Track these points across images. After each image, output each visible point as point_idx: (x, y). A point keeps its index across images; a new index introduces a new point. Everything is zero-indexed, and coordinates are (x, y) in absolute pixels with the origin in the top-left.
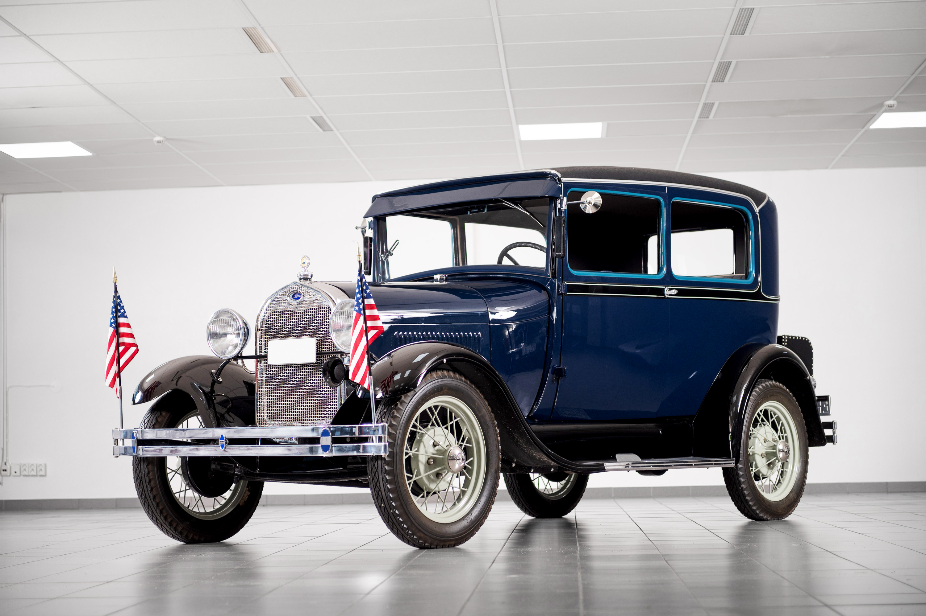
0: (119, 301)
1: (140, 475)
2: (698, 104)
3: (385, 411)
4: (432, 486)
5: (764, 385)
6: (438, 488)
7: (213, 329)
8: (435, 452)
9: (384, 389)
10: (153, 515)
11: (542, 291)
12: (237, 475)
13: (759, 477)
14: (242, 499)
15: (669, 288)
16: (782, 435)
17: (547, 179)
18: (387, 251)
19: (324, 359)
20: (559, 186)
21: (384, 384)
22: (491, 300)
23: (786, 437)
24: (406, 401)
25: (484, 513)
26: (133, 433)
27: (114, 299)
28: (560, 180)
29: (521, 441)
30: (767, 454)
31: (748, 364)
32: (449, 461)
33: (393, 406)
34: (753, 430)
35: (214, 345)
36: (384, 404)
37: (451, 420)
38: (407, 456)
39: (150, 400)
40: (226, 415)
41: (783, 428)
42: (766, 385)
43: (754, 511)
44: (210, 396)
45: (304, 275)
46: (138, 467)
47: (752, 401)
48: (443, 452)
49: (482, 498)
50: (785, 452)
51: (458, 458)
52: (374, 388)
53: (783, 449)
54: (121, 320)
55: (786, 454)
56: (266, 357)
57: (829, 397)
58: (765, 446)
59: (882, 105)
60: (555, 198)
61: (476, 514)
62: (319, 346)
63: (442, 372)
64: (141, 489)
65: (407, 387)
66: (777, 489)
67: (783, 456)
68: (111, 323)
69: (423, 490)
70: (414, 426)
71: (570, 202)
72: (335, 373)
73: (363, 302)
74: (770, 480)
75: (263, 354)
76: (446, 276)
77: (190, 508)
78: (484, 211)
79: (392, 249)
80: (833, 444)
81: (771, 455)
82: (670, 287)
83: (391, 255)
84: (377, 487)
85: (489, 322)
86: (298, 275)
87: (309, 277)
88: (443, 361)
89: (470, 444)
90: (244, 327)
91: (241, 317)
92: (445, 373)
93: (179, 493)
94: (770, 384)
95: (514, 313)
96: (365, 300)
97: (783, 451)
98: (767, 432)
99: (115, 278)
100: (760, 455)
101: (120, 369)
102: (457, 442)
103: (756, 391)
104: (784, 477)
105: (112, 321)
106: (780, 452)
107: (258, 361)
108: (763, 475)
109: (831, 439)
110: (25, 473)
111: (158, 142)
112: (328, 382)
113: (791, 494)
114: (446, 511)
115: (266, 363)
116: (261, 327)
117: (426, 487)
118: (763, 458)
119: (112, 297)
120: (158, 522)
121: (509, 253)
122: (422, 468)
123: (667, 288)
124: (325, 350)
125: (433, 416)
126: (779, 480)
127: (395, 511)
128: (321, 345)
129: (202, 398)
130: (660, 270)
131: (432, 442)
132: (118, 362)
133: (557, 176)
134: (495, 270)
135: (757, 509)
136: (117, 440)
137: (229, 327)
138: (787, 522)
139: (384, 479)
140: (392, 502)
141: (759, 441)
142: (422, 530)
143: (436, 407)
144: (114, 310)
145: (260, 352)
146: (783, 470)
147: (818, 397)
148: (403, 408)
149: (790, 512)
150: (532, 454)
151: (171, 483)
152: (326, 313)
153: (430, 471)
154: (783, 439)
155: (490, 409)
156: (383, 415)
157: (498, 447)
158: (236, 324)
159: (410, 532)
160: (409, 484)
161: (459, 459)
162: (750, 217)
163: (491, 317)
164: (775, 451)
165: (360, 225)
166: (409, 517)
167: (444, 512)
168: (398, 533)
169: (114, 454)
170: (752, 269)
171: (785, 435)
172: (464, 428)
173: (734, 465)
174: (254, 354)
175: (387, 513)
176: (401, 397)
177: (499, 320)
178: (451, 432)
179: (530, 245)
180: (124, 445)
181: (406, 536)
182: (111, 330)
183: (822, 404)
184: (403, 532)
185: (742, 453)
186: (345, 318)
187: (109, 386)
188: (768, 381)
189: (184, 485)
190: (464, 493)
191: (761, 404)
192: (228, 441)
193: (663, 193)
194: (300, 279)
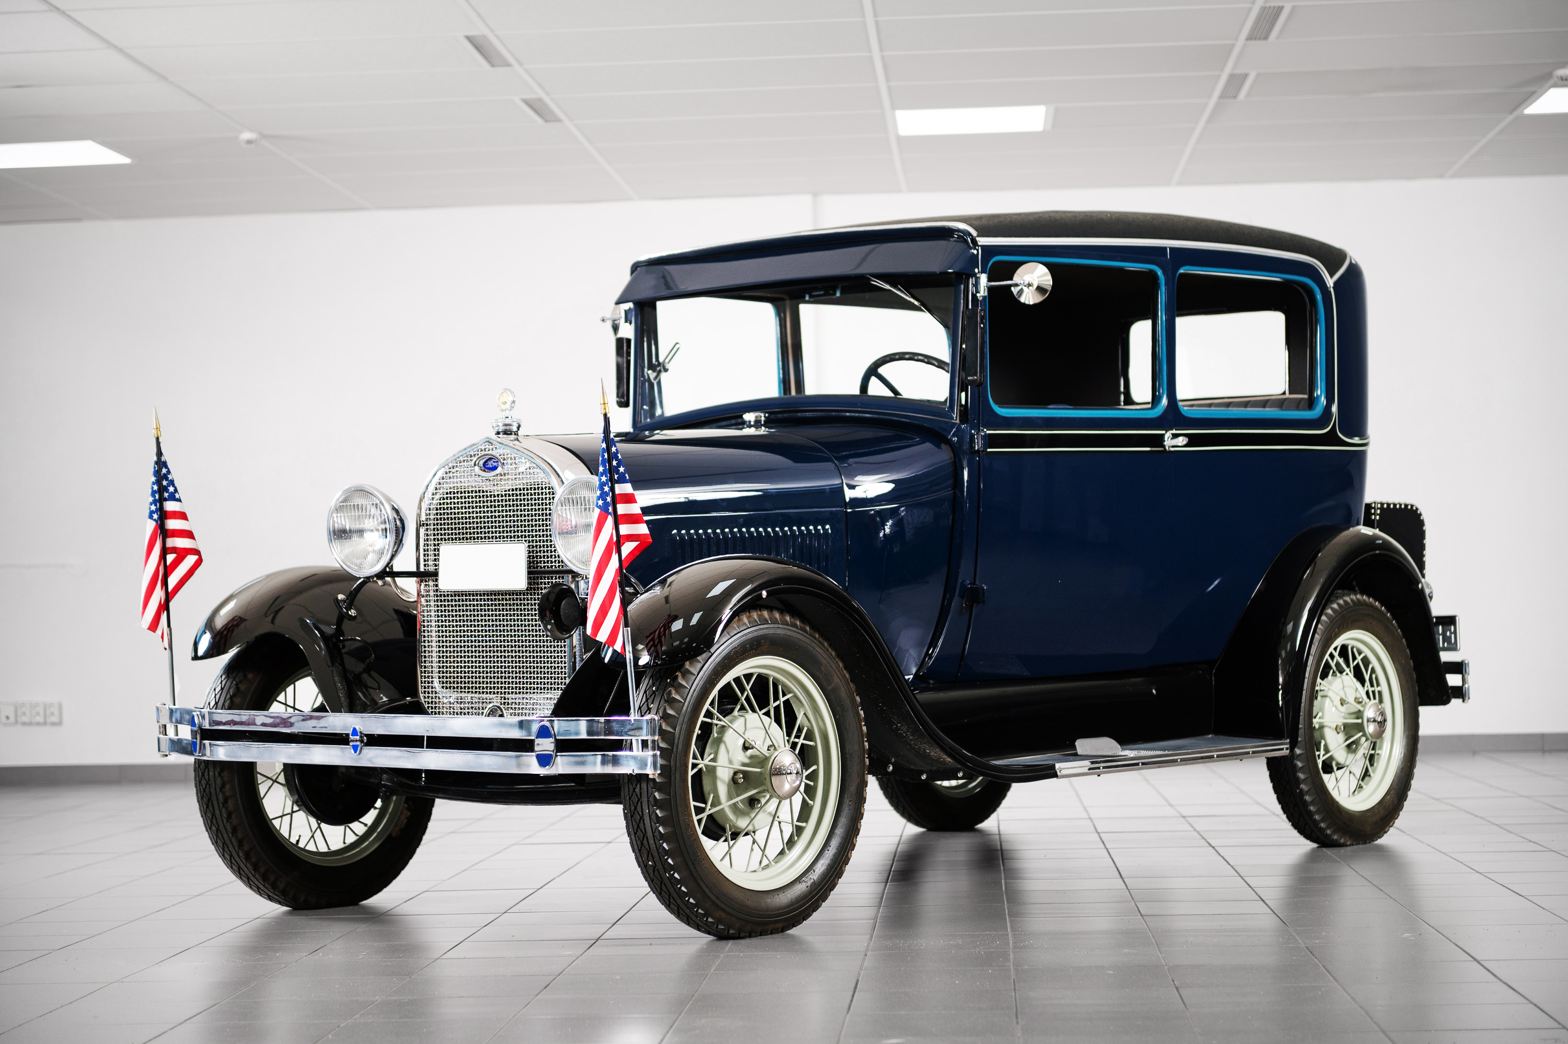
0: (164, 471)
1: (207, 790)
2: (1219, 76)
3: (654, 689)
4: (742, 823)
5: (1341, 602)
6: (753, 826)
7: (339, 522)
8: (747, 761)
9: (653, 648)
10: (233, 861)
11: (943, 445)
12: (385, 786)
13: (1332, 768)
14: (396, 825)
15: (1172, 434)
16: (1373, 689)
17: (952, 240)
18: (659, 364)
19: (541, 583)
20: (973, 253)
21: (653, 639)
22: (848, 464)
23: (1380, 693)
24: (692, 670)
25: (836, 868)
26: (193, 717)
27: (155, 467)
28: (974, 242)
29: (903, 729)
30: (1346, 726)
31: (1313, 565)
32: (773, 778)
33: (669, 681)
34: (1320, 684)
35: (341, 551)
36: (652, 676)
37: (776, 698)
38: (695, 770)
39: (224, 651)
40: (365, 676)
41: (1374, 676)
42: (1345, 601)
43: (1322, 830)
44: (333, 643)
45: (506, 425)
46: (203, 775)
47: (1320, 634)
48: (761, 761)
49: (833, 840)
50: (1378, 722)
51: (789, 771)
52: (634, 646)
53: (1374, 718)
54: (170, 506)
55: (1380, 727)
56: (435, 574)
57: (1457, 618)
58: (1342, 713)
59: (1549, 76)
60: (966, 274)
61: (822, 870)
62: (533, 558)
63: (759, 613)
64: (209, 815)
65: (694, 645)
66: (1362, 787)
67: (1375, 730)
68: (152, 513)
69: (724, 830)
70: (709, 714)
71: (993, 283)
72: (562, 613)
73: (612, 489)
74: (1350, 772)
75: (432, 569)
76: (767, 415)
77: (301, 845)
78: (835, 294)
79: (667, 361)
80: (1463, 701)
81: (1352, 730)
82: (1174, 432)
83: (666, 370)
84: (639, 830)
85: (846, 505)
86: (494, 425)
87: (514, 429)
88: (761, 594)
89: (811, 741)
90: (395, 519)
91: (389, 500)
92: (766, 614)
93: (280, 819)
94: (1352, 600)
95: (891, 486)
96: (617, 486)
97: (1374, 721)
98: (1345, 684)
99: (157, 428)
100: (1333, 729)
101: (169, 596)
102: (787, 738)
103: (1327, 615)
104: (1375, 764)
105: (153, 508)
106: (1369, 723)
107: (422, 581)
108: (1338, 764)
109: (1459, 693)
110: (25, 719)
111: (249, 142)
112: (549, 631)
113: (1389, 797)
114: (767, 866)
115: (437, 586)
116: (427, 519)
117: (730, 825)
118: (1338, 733)
119: (153, 463)
120: (242, 873)
121: (882, 370)
122: (722, 790)
123: (1168, 435)
124: (544, 567)
125: (742, 694)
126: (1367, 770)
127: (674, 873)
128: (537, 556)
129: (319, 647)
130: (1155, 401)
131: (742, 741)
132: (165, 584)
133: (970, 234)
134: (855, 405)
135: (1328, 827)
136: (165, 726)
137: (368, 517)
138: (1381, 849)
139: (653, 816)
140: (668, 859)
141: (1332, 704)
142: (723, 906)
143: (748, 677)
144: (156, 488)
145: (425, 565)
146: (1373, 752)
147: (1437, 618)
148: (687, 682)
149: (1387, 829)
150: (925, 750)
151: (264, 801)
152: (546, 498)
153: (738, 796)
154: (1375, 698)
155: (847, 676)
156: (650, 696)
157: (861, 745)
158: (381, 514)
159: (700, 911)
160: (699, 821)
161: (791, 773)
162: (1319, 297)
163: (849, 494)
164: (1359, 721)
165: (608, 315)
166: (699, 884)
167: (763, 869)
168: (679, 913)
169: (159, 750)
170: (1320, 392)
171: (1377, 689)
172: (799, 712)
173: (1288, 751)
174: (414, 569)
175: (659, 877)
176: (683, 665)
177: (864, 498)
178: (775, 721)
179: (920, 357)
180: (177, 736)
181: (694, 918)
182: (151, 525)
183: (1443, 630)
184: (687, 911)
185: (1301, 728)
186: (579, 510)
187: (149, 629)
188: (1349, 595)
189: (289, 803)
190: (799, 830)
191: (1337, 636)
192: (365, 738)
193: (1162, 258)
194: (498, 433)
